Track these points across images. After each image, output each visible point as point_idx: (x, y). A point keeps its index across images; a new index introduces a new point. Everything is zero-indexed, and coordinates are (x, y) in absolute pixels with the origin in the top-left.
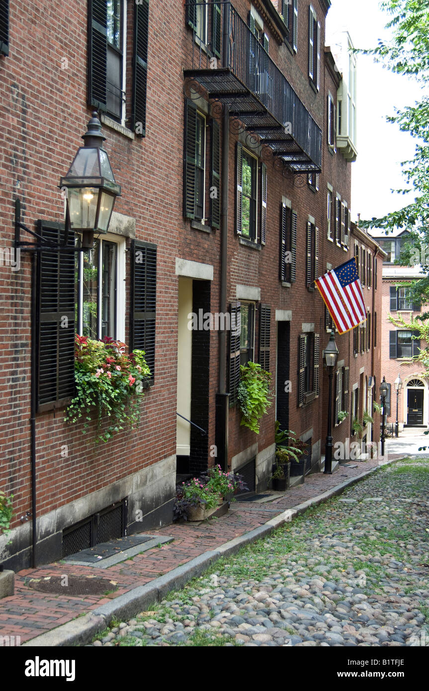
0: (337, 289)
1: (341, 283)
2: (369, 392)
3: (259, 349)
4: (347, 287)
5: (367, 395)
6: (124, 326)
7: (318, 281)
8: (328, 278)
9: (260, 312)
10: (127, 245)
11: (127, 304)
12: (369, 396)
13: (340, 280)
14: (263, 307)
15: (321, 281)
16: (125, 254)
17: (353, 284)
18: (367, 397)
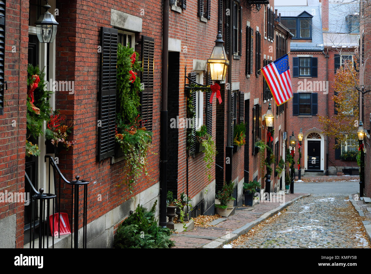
0: (276, 76)
1: (279, 71)
2: (283, 143)
3: (239, 119)
4: (283, 74)
5: (282, 146)
6: (203, 114)
7: (263, 69)
8: (269, 67)
9: (240, 97)
10: (204, 74)
11: (204, 103)
12: (283, 147)
13: (278, 70)
14: (241, 93)
15: (265, 70)
16: (203, 79)
17: (286, 72)
18: (282, 148)
